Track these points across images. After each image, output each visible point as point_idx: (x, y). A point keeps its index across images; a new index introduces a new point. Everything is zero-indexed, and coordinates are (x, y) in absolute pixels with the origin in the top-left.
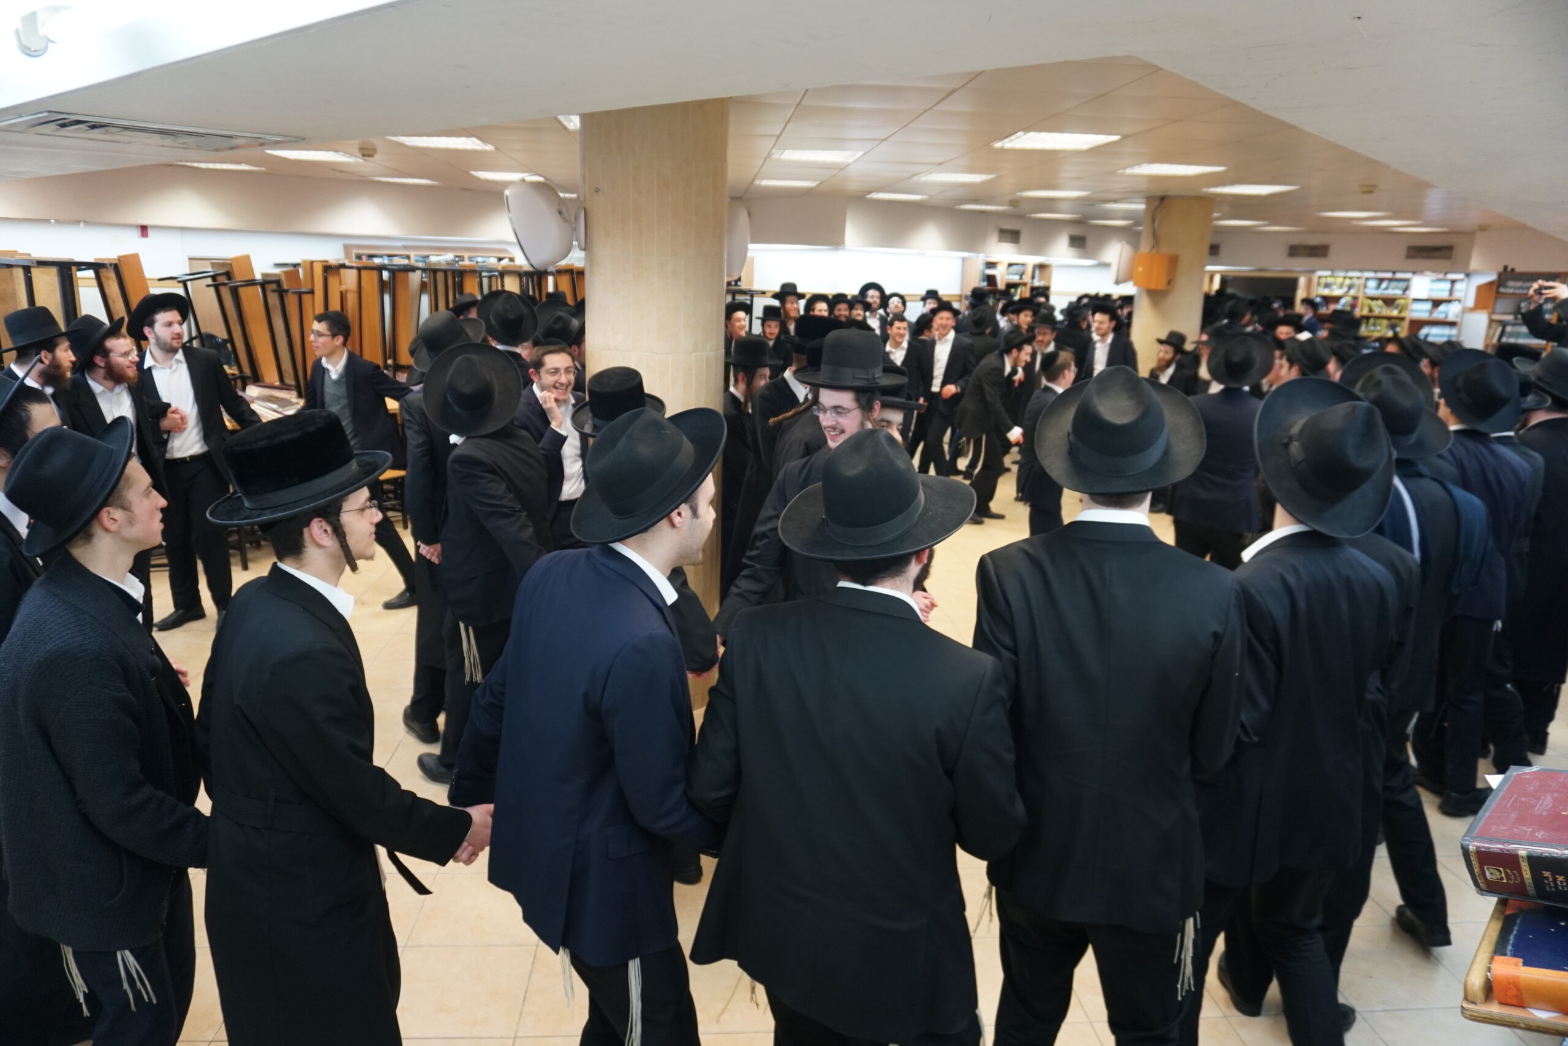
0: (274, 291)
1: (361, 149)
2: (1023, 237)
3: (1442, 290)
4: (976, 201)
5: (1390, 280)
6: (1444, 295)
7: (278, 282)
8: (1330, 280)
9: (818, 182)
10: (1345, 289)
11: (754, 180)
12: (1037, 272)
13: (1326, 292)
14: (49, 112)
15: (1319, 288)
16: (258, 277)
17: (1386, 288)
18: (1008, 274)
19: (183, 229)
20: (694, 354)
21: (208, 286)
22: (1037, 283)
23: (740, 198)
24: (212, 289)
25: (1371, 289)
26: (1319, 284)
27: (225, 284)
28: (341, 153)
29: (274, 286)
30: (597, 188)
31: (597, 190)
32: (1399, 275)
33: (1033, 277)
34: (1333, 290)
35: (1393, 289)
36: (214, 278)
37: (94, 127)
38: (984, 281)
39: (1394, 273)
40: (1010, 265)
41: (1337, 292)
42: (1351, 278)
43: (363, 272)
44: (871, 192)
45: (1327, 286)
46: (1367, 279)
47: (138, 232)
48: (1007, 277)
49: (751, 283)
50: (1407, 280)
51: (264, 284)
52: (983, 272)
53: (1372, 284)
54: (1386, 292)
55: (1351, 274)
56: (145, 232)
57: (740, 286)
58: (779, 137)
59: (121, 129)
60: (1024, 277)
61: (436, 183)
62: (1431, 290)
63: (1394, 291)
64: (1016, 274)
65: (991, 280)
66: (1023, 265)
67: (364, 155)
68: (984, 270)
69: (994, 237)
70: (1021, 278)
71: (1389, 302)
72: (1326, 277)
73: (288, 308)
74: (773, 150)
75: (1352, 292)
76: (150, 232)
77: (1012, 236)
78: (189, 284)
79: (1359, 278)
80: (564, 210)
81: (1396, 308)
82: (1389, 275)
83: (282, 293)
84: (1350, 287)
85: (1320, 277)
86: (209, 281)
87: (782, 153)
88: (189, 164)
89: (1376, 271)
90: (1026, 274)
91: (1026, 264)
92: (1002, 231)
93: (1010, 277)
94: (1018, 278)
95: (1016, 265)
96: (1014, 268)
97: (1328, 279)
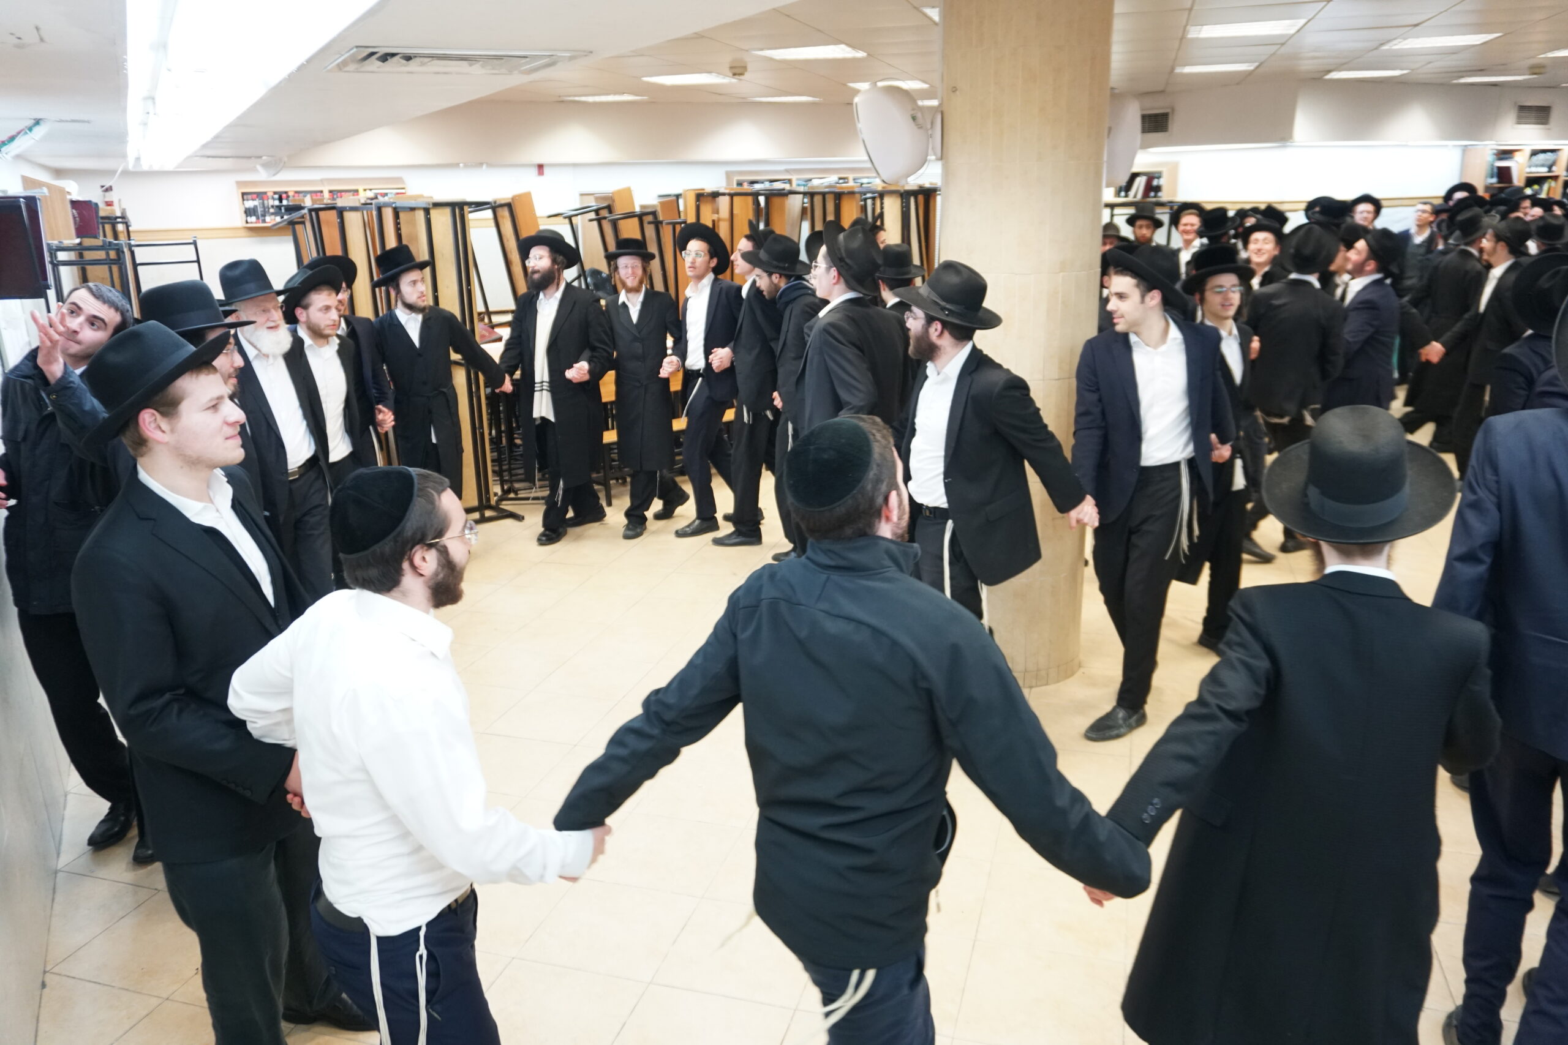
0: (650, 223)
1: (731, 68)
2: (1555, 115)
4: (1481, 71)
7: (654, 213)
9: (1257, 64)
11: (1173, 69)
14: (357, 47)
16: (637, 209)
18: (1530, 167)
19: (575, 165)
20: (1061, 274)
21: (591, 220)
23: (1162, 92)
24: (595, 223)
27: (605, 218)
28: (714, 74)
29: (650, 218)
30: (955, 87)
31: (954, 89)
36: (597, 211)
37: (408, 58)
38: (1492, 177)
40: (1535, 153)
43: (736, 199)
44: (1329, 71)
47: (535, 171)
48: (1528, 170)
49: (1174, 192)
51: (641, 217)
52: (1492, 165)
56: (541, 171)
57: (1160, 197)
58: (1190, 10)
59: (430, 59)
60: (1554, 168)
61: (817, 99)
64: (1543, 166)
65: (1504, 174)
66: (1553, 152)
67: (734, 74)
68: (1493, 162)
69: (1511, 116)
70: (1550, 171)
73: (663, 240)
74: (1188, 27)
76: (546, 170)
77: (1540, 114)
78: (573, 219)
80: (919, 115)
83: (657, 224)
86: (592, 215)
87: (1200, 31)
88: (577, 99)
90: (1558, 163)
91: (1558, 150)
92: (1522, 108)
93: (1534, 169)
94: (1545, 169)
95: (1544, 151)
96: (1541, 156)
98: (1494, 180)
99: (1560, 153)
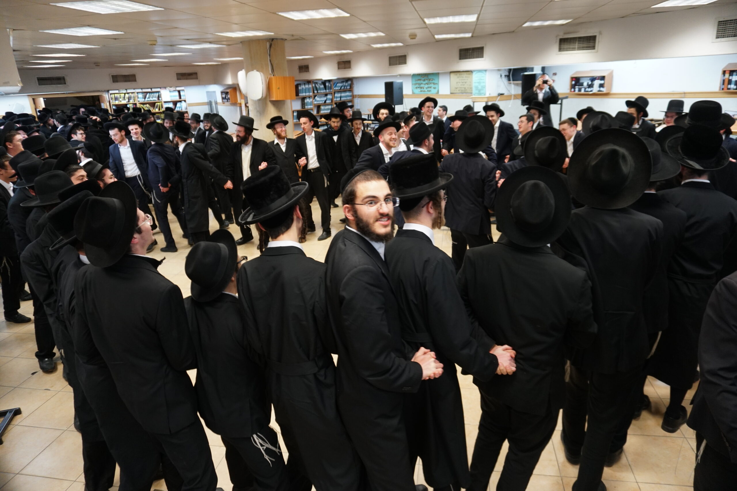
3: (174, 96)
5: (150, 92)
6: (177, 98)
8: (118, 95)
10: (127, 100)
13: (117, 102)
15: (112, 101)
17: (149, 98)
25: (140, 99)
32: (154, 90)
34: (121, 101)
35: (152, 98)
39: (151, 89)
41: (124, 102)
42: (128, 93)
45: (116, 99)
46: (138, 93)
50: (158, 92)
53: (140, 96)
54: (149, 100)
55: (129, 91)
62: (171, 96)
63: (153, 98)
71: (153, 104)
72: (114, 94)
75: (131, 101)
79: (132, 93)
81: (157, 108)
82: (149, 90)
84: (129, 99)
85: (111, 94)
89: (142, 89)
97: (116, 95)
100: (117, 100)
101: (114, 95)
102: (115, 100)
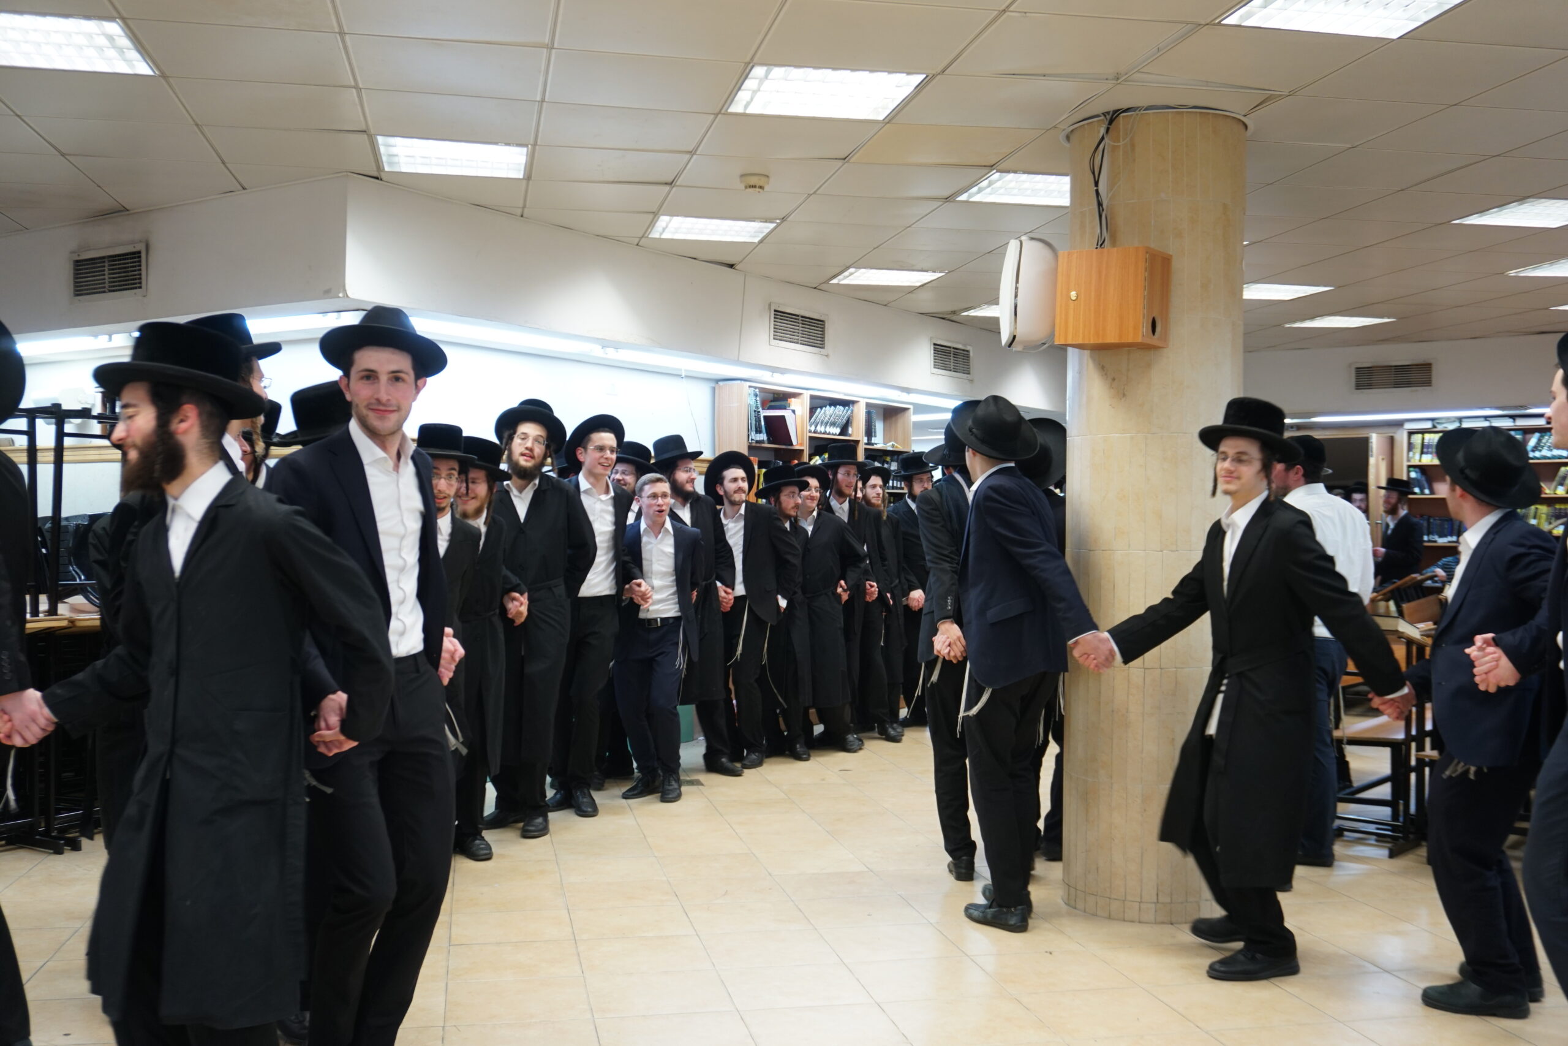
2: (832, 335)
12: (879, 426)
15: (1411, 454)
18: (814, 423)
22: (879, 442)
26: (1410, 447)
33: (870, 432)
38: (758, 431)
40: (818, 403)
48: (812, 428)
52: (758, 413)
60: (850, 430)
64: (833, 424)
65: (777, 429)
66: (846, 403)
68: (760, 406)
70: (844, 431)
72: (1423, 432)
77: (810, 330)
85: (1411, 433)
90: (855, 423)
91: (853, 402)
92: (780, 315)
93: (820, 428)
94: (838, 431)
95: (834, 402)
96: (829, 410)
97: (1427, 436)
98: (763, 437)
99: (856, 407)
100: (1427, 453)
101: (1420, 436)
102: (1422, 453)
